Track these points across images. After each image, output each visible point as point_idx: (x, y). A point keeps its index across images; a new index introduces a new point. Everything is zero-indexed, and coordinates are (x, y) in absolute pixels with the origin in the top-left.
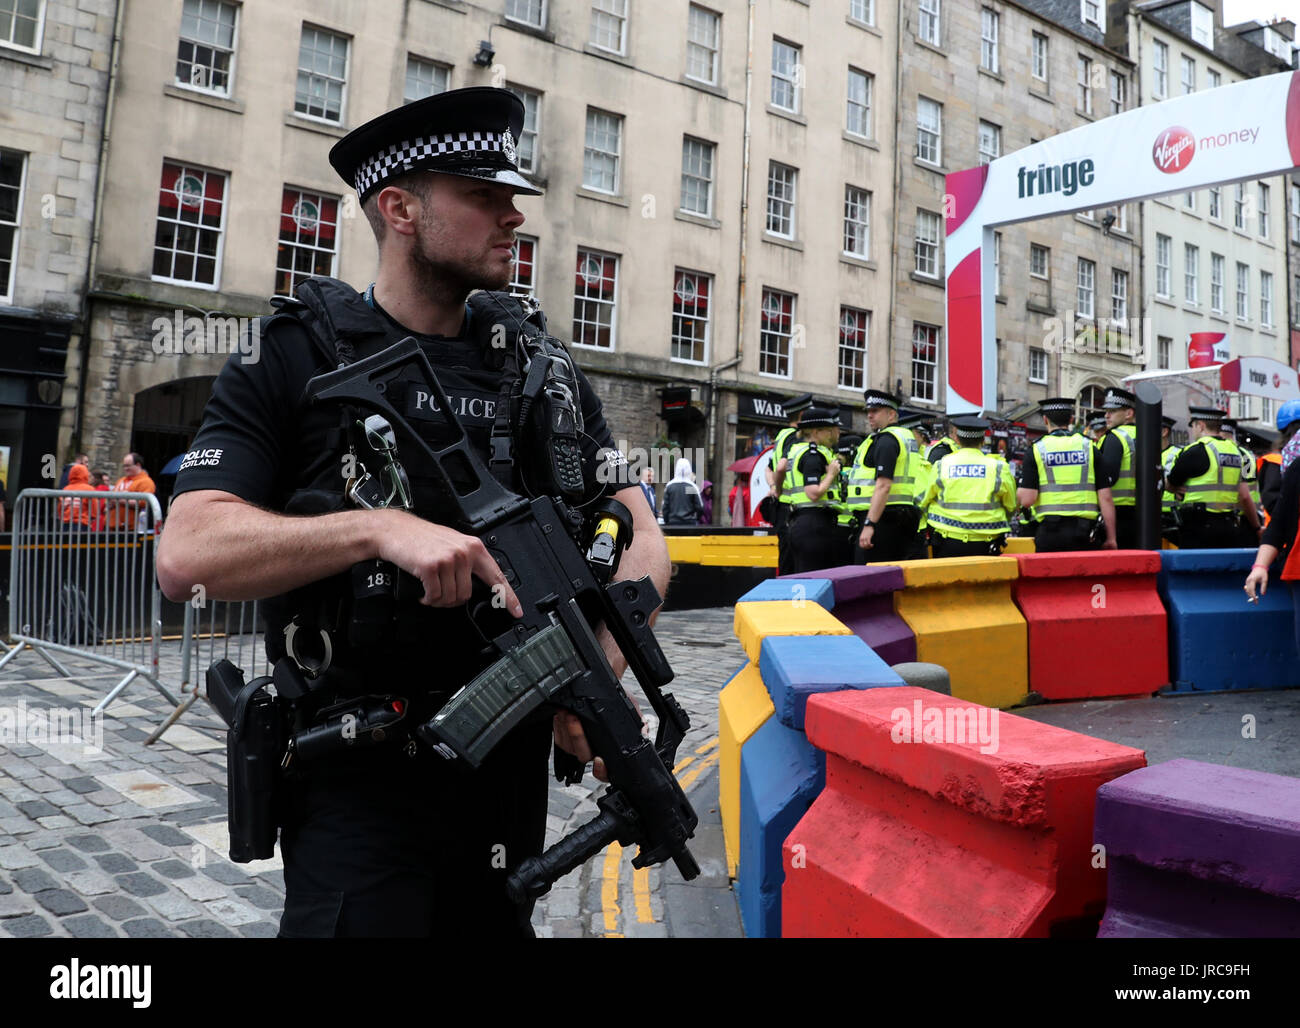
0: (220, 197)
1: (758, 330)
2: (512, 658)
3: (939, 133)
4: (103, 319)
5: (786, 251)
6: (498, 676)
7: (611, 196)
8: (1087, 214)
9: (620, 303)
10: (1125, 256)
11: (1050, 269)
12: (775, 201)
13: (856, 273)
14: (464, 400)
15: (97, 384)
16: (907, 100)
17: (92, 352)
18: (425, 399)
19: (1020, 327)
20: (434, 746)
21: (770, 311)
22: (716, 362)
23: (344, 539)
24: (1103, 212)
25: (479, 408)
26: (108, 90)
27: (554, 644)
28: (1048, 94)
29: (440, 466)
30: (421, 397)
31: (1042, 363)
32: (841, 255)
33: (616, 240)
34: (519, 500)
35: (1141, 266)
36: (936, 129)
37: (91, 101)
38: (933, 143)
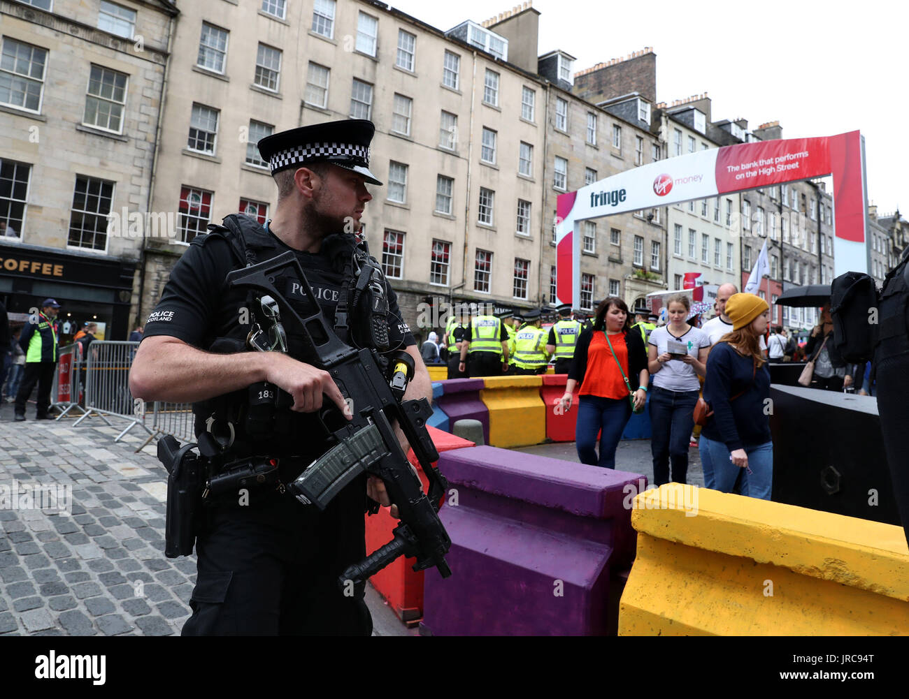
0: (209, 204)
1: (474, 270)
2: (346, 445)
3: (565, 174)
4: (151, 262)
5: (488, 231)
6: (337, 455)
7: (401, 204)
8: (639, 214)
9: (405, 257)
10: (659, 235)
11: (620, 241)
12: (483, 207)
13: (523, 243)
14: (320, 289)
15: (148, 293)
16: (549, 157)
17: (146, 277)
18: (298, 288)
19: (604, 269)
20: (297, 497)
21: (480, 261)
22: (453, 285)
23: (246, 369)
24: (648, 212)
25: (329, 295)
26: (154, 152)
27: (371, 436)
28: (621, 155)
29: (306, 328)
30: (296, 286)
31: (616, 287)
32: (515, 233)
33: (404, 225)
34: (352, 350)
35: (667, 240)
36: (564, 172)
37: (146, 157)
38: (563, 179)
